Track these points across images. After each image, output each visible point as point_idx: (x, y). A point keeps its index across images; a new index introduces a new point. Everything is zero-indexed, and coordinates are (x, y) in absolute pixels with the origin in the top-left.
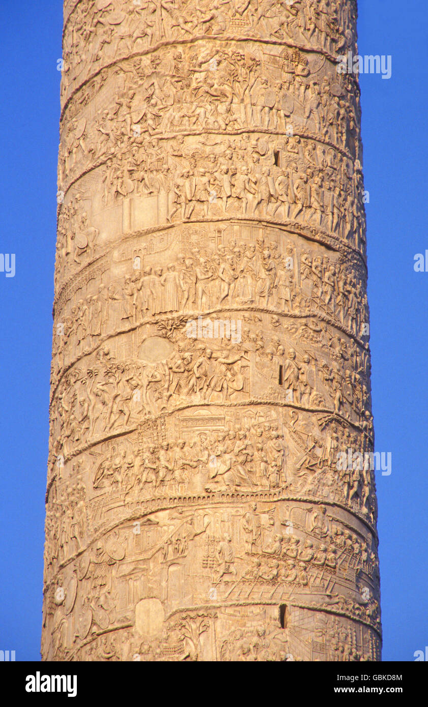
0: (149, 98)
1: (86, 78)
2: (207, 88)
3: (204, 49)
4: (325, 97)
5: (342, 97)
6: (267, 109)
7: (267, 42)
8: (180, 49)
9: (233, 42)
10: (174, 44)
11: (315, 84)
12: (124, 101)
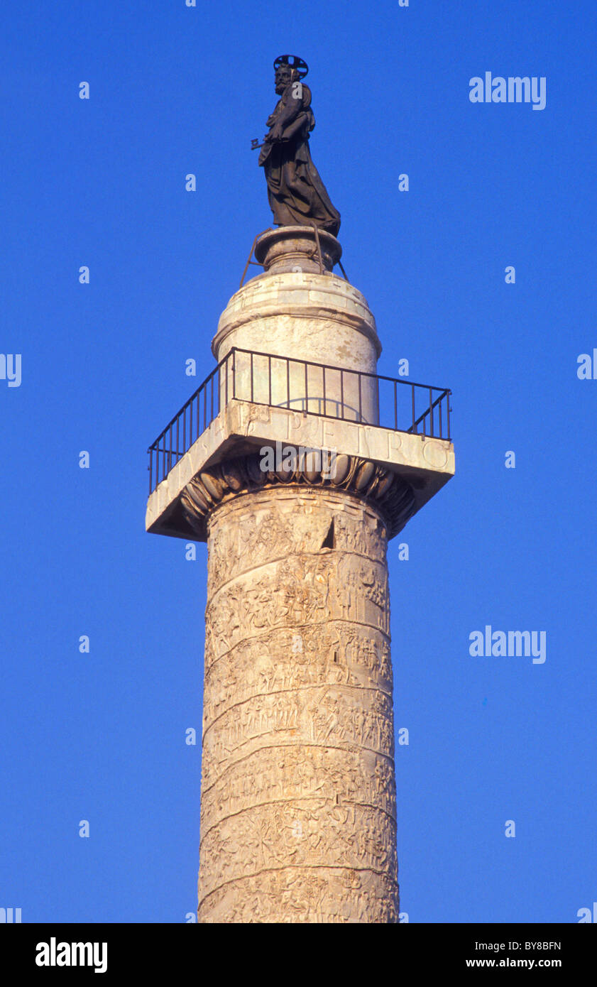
0: (254, 909)
1: (213, 889)
2: (292, 903)
3: (290, 874)
4: (372, 901)
5: (385, 898)
6: (332, 916)
7: (332, 867)
8: (275, 874)
9: (310, 869)
10: (271, 870)
11: (365, 893)
12: (238, 909)
